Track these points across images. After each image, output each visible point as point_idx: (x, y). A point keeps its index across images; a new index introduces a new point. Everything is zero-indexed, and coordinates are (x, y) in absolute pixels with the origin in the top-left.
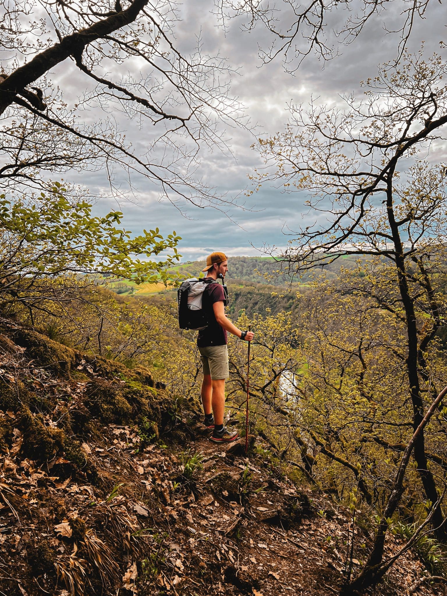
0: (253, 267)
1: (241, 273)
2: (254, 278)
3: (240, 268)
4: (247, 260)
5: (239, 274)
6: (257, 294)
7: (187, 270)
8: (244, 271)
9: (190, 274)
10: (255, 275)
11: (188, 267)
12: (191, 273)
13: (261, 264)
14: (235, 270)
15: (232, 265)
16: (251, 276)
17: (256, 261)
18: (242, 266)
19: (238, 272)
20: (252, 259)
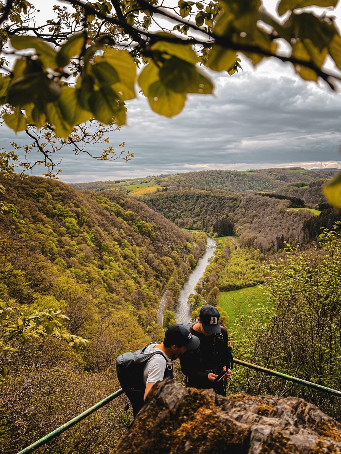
0: (226, 178)
1: (217, 182)
2: (226, 186)
3: (216, 178)
4: (222, 173)
5: (215, 184)
6: (212, 197)
7: (174, 180)
8: (219, 181)
9: (175, 182)
10: (227, 184)
11: (175, 177)
12: (177, 181)
13: (233, 176)
14: (212, 180)
15: (210, 177)
16: (224, 185)
17: (229, 173)
18: (218, 177)
19: (214, 181)
20: (226, 172)
